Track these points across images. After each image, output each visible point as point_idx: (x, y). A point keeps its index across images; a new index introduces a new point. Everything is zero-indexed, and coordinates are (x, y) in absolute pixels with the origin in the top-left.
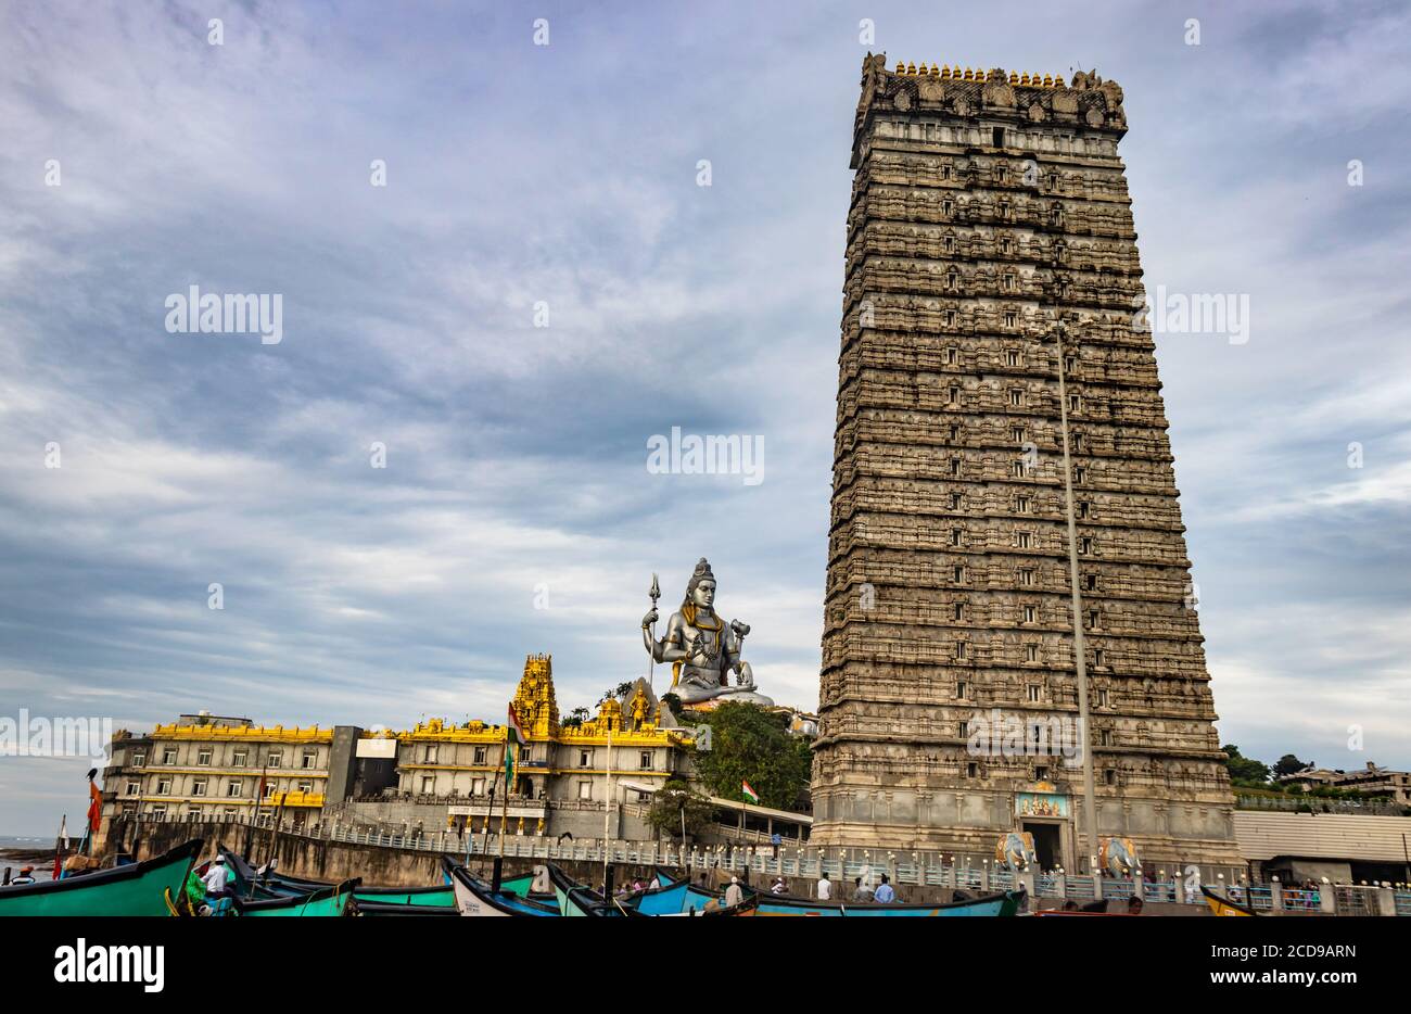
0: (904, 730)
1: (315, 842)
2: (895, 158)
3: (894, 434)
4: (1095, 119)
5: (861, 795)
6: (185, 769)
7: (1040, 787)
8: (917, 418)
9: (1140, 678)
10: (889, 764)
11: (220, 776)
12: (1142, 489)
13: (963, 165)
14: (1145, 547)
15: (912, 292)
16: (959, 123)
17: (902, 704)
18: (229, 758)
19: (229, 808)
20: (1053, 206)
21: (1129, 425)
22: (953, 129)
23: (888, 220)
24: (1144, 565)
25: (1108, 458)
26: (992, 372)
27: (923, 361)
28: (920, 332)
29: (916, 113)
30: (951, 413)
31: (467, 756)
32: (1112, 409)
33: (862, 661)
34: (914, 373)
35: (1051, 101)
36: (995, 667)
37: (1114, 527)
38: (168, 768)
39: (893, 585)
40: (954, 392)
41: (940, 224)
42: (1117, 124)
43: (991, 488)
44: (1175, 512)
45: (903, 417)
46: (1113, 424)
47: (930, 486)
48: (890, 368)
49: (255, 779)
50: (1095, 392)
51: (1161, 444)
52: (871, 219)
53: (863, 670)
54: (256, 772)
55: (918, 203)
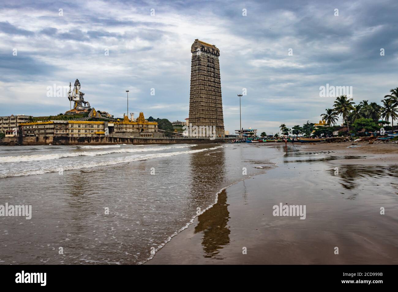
1: (129, 139)
3: (203, 92)
4: (218, 54)
6: (77, 128)
9: (219, 119)
11: (83, 129)
12: (220, 99)
13: (207, 59)
15: (204, 75)
18: (84, 126)
19: (86, 135)
20: (214, 65)
22: (207, 54)
25: (218, 96)
26: (211, 86)
27: (205, 84)
28: (205, 80)
30: (207, 90)
31: (131, 126)
35: (214, 51)
37: (218, 104)
38: (72, 128)
39: (204, 110)
40: (207, 88)
43: (210, 99)
44: (222, 102)
45: (204, 90)
46: (218, 92)
48: (203, 85)
49: (89, 130)
50: (217, 88)
51: (221, 95)
52: (201, 65)
53: (202, 119)
54: (90, 129)
55: (204, 63)
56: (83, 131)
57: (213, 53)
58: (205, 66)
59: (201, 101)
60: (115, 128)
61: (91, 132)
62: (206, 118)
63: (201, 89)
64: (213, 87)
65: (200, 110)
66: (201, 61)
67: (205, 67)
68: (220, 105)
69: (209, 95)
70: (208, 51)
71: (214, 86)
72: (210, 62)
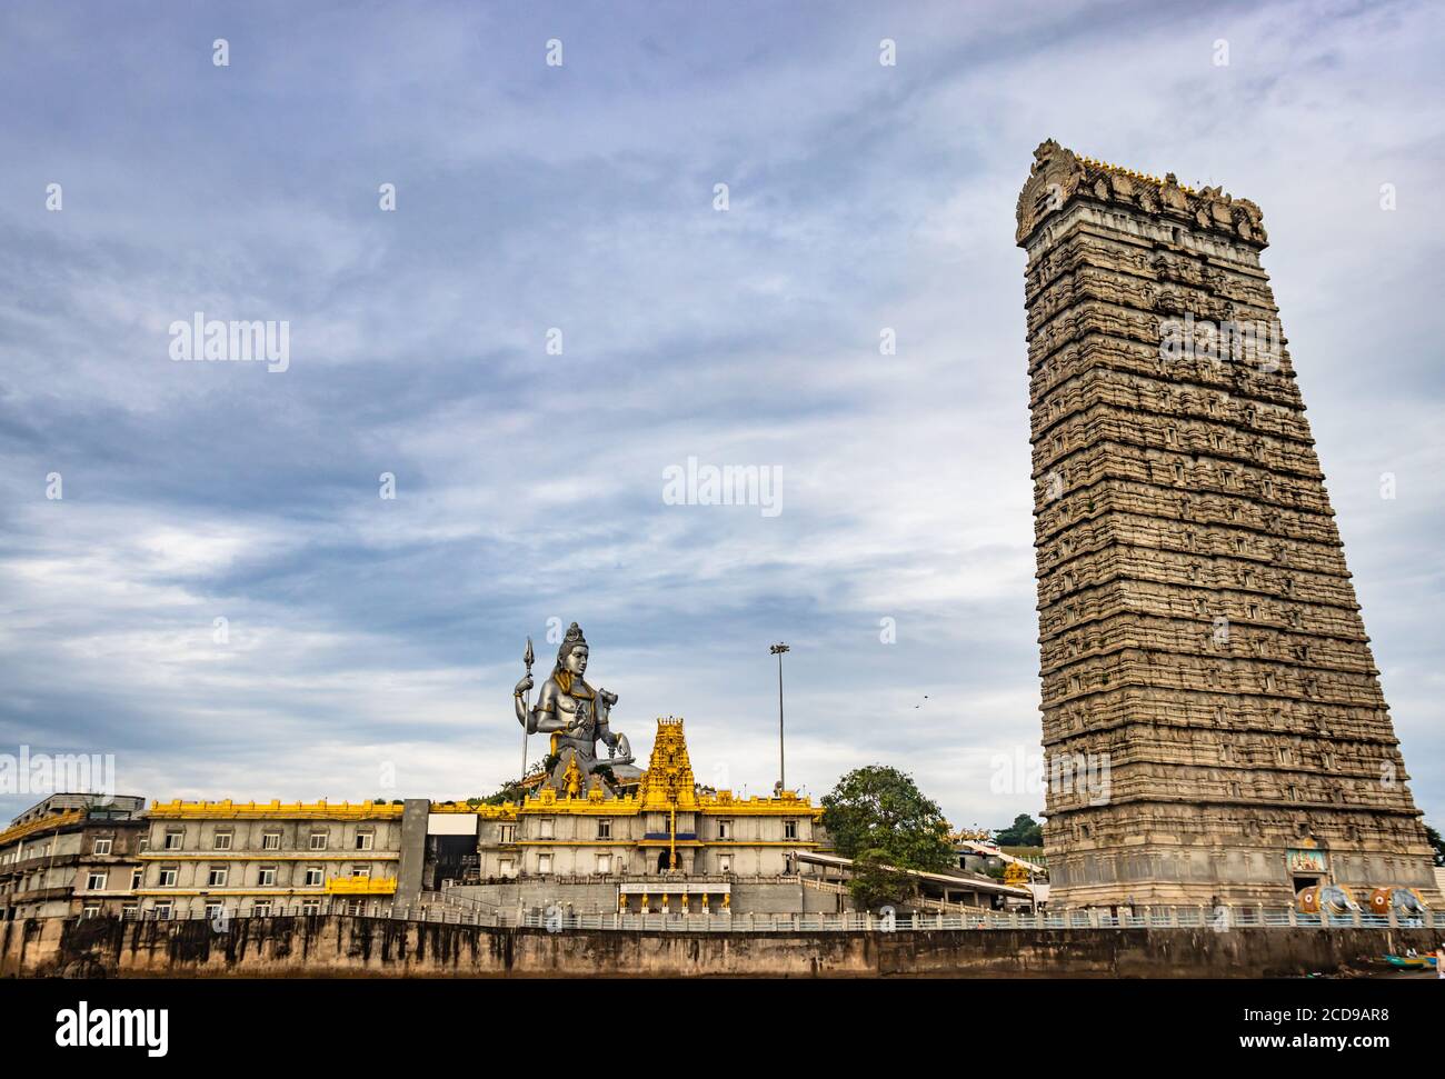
0: (1186, 791)
1: (489, 930)
2: (1099, 243)
3: (1138, 506)
4: (1245, 232)
5: (1165, 854)
6: (198, 855)
7: (1306, 843)
8: (1152, 491)
9: (1351, 742)
10: (1182, 824)
11: (246, 862)
12: (1326, 569)
13: (1151, 258)
14: (1334, 622)
15: (1133, 372)
16: (1143, 219)
17: (1183, 765)
18: (257, 839)
19: (260, 899)
20: (1226, 305)
21: (1308, 511)
22: (1139, 223)
23: (1102, 301)
24: (1339, 638)
25: (1297, 540)
26: (1207, 454)
27: (1152, 438)
28: (1143, 410)
29: (1112, 204)
30: (1179, 489)
31: (590, 830)
32: (1296, 495)
33: (1145, 724)
34: (1144, 448)
35: (1210, 209)
36: (1251, 731)
37: (1312, 604)
38: (173, 853)
39: (1159, 651)
40: (1178, 468)
41: (1144, 310)
42: (1258, 238)
43: (1220, 562)
44: (1349, 591)
45: (1142, 490)
46: (1297, 509)
47: (1171, 557)
48: (1125, 443)
49: (294, 863)
50: (1279, 479)
51: (1332, 530)
52: (1089, 297)
53: (1146, 732)
54: (295, 855)
55: (1124, 288)
56: (242, 880)
57: (1204, 222)
58: (1128, 305)
59: (1120, 578)
60: (487, 849)
61: (300, 878)
62: (1189, 728)
63: (1107, 478)
64: (1240, 469)
65: (1118, 652)
66: (1090, 272)
67: (1140, 318)
68: (1342, 614)
69: (1202, 533)
70: (1148, 206)
71: (1244, 454)
72: (1180, 282)
